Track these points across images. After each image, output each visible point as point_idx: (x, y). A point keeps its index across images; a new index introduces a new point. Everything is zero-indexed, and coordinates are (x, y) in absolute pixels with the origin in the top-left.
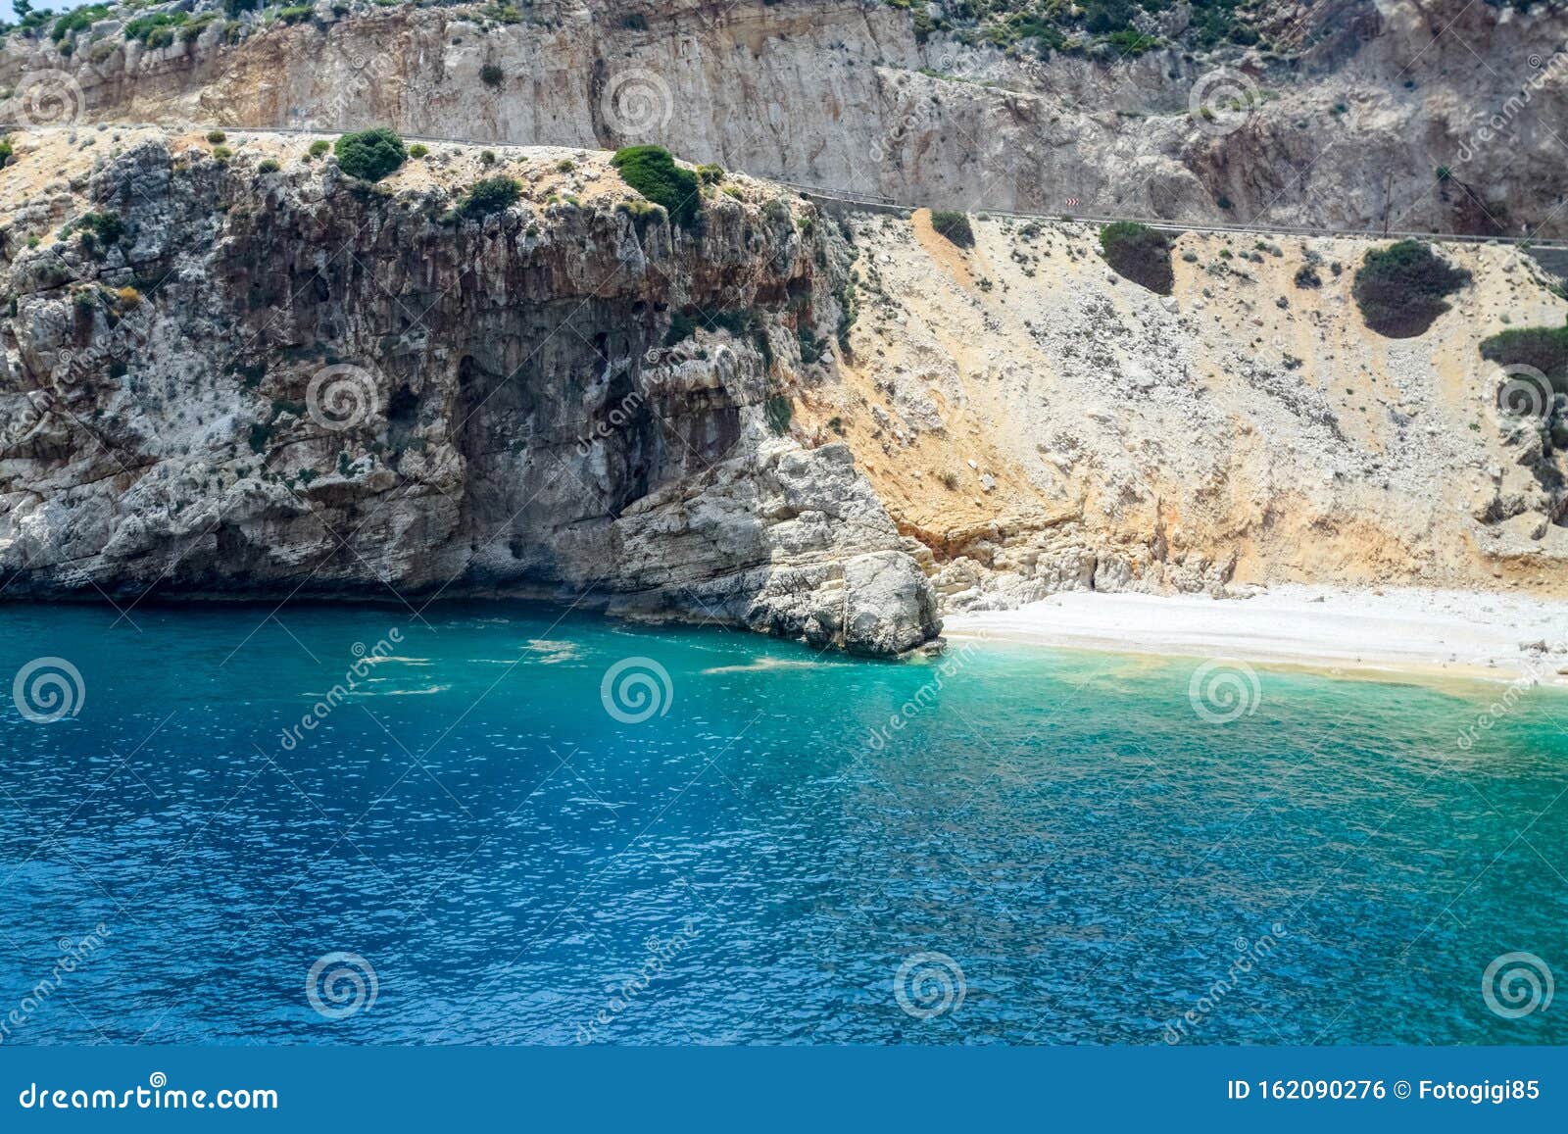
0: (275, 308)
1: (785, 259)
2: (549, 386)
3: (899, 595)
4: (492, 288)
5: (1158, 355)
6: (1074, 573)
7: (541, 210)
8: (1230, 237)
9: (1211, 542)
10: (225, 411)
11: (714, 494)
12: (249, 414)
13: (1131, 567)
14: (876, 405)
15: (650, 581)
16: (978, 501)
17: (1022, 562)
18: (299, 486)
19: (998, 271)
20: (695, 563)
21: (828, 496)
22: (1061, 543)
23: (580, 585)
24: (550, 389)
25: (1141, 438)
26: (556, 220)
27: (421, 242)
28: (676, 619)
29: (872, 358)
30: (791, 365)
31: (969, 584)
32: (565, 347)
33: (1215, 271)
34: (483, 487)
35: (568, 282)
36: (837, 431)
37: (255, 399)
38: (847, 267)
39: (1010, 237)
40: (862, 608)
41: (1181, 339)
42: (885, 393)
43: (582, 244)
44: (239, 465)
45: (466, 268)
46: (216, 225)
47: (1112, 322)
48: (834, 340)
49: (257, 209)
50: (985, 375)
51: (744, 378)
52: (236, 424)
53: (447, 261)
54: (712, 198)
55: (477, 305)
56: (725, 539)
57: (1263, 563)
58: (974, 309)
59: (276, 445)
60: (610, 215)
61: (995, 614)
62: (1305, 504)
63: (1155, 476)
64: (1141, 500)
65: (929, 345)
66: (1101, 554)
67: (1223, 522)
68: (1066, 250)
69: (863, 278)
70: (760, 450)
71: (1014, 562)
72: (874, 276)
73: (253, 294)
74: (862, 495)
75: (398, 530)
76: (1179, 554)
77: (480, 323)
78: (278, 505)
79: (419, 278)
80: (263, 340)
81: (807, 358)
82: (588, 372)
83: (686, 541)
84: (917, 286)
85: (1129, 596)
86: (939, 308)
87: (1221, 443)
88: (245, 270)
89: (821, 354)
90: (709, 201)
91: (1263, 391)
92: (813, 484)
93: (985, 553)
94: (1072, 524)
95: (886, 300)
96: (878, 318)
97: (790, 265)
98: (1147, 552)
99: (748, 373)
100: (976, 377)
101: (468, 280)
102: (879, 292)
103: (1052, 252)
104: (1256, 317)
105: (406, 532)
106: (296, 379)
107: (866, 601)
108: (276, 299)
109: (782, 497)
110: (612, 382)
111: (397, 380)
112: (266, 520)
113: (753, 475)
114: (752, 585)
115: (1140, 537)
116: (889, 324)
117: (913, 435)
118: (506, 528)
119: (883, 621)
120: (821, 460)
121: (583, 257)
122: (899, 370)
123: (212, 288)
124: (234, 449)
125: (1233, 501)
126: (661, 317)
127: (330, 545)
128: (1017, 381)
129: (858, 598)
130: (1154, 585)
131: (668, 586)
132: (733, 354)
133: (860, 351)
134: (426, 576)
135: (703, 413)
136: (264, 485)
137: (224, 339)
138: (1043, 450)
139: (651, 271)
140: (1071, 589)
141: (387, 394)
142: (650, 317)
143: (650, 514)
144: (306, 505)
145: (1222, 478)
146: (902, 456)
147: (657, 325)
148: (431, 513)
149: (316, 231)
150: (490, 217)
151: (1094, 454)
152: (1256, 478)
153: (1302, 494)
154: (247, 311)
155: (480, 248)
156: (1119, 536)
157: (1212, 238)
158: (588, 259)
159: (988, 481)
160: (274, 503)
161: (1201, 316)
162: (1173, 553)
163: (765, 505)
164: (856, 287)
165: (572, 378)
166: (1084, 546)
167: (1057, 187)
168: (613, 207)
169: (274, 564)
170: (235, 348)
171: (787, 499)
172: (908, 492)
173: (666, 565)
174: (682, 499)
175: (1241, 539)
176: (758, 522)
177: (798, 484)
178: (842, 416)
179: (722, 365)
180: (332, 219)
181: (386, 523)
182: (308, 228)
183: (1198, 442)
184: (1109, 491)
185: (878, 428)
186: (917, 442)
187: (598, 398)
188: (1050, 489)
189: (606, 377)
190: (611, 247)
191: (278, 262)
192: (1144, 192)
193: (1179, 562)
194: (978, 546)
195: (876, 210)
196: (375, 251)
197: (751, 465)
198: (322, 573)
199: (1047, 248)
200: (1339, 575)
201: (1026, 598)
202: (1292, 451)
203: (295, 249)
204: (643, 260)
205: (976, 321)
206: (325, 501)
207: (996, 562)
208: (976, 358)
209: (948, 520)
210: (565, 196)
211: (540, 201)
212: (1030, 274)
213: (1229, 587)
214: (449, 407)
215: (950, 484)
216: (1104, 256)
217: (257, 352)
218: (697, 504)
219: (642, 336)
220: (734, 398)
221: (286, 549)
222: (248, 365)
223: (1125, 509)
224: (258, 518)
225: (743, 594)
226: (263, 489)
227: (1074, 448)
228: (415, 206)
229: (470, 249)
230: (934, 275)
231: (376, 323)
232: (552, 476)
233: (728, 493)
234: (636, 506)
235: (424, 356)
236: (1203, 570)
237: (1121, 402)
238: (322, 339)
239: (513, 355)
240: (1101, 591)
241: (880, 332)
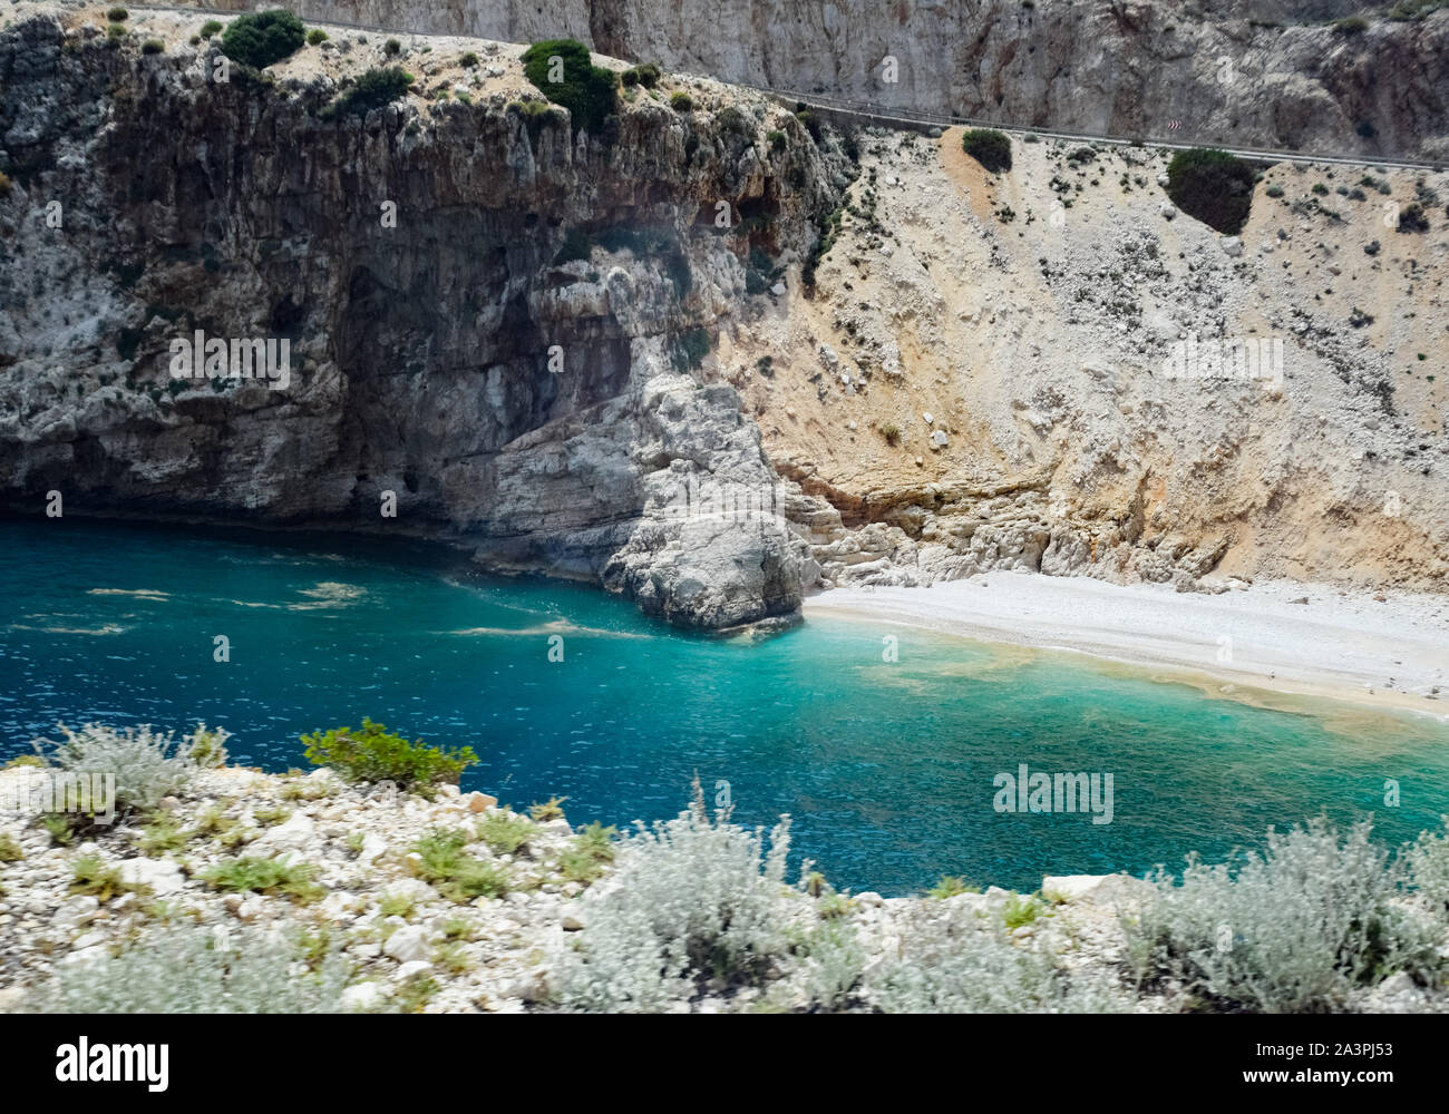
0: (157, 203)
1: (737, 176)
2: (443, 305)
3: (738, 562)
4: (375, 192)
5: (1195, 303)
6: (1015, 550)
7: (429, 107)
8: (1333, 170)
9: (1199, 524)
10: (95, 312)
11: (594, 434)
12: (118, 316)
13: (1089, 546)
14: (824, 345)
15: (520, 527)
16: (920, 460)
17: (954, 534)
18: (166, 398)
19: (1028, 200)
20: (573, 510)
21: (699, 443)
22: (1008, 515)
23: (464, 526)
24: (444, 308)
25: (1142, 399)
26: (441, 119)
27: (299, 136)
28: (537, 572)
29: (837, 292)
30: (727, 296)
31: (879, 553)
32: (462, 262)
33: (1301, 209)
34: (374, 411)
35: (452, 188)
36: (764, 372)
37: (129, 299)
38: (842, 189)
39: (1056, 161)
40: (688, 573)
41: (1233, 288)
42: (843, 333)
43: (471, 147)
44: (103, 370)
45: (348, 167)
46: (102, 109)
47: (1150, 264)
48: (794, 271)
49: (138, 94)
50: (975, 318)
51: (641, 306)
52: (102, 327)
53: (326, 160)
54: (631, 101)
55: (362, 210)
56: (601, 485)
57: (1258, 553)
58: (985, 242)
59: (147, 351)
60: (502, 115)
61: (899, 591)
62: (1325, 487)
63: (1149, 443)
64: (1123, 471)
65: (911, 281)
66: (1055, 531)
67: (1219, 502)
68: (1121, 178)
69: (856, 202)
70: (647, 388)
71: (944, 533)
72: (870, 201)
73: (135, 186)
74: (738, 445)
75: (268, 451)
76: (1155, 536)
77: (369, 231)
78: (140, 417)
79: (296, 176)
80: (142, 235)
81: (754, 287)
82: (485, 291)
83: (565, 485)
84: (923, 213)
85: (1080, 582)
86: (942, 239)
87: (1240, 409)
88: (127, 160)
89: (773, 284)
90: (627, 104)
91: (1313, 352)
92: (686, 430)
93: (913, 520)
94: (1030, 493)
95: (875, 228)
96: (859, 247)
97: (743, 183)
98: (1115, 531)
99: (647, 300)
100: (965, 319)
101: (349, 180)
102: (869, 218)
103: (1102, 180)
104: (1333, 265)
105: (276, 455)
106: (170, 281)
107: (696, 566)
108: (158, 193)
109: (660, 442)
110: (509, 303)
111: (280, 289)
112: (129, 432)
113: (636, 416)
114: (620, 539)
115: (1111, 513)
116: (869, 255)
117: (863, 381)
118: (399, 458)
119: (710, 590)
120: (701, 402)
121: (470, 161)
122: (865, 307)
123: (92, 178)
124: (99, 354)
125: (1239, 478)
126: (556, 233)
127: (196, 464)
128: (1010, 325)
129: (686, 561)
130: (1111, 571)
131: (538, 534)
132: (631, 278)
133: (824, 283)
134: (301, 503)
135: (597, 342)
136: (127, 395)
137: (101, 234)
138: (1020, 406)
139: (542, 181)
140: (1008, 568)
141: (267, 304)
142: (543, 232)
143: (529, 453)
144: (172, 420)
145: (1232, 449)
146: (838, 406)
147: (551, 242)
148: (304, 437)
149: (197, 120)
150: (372, 112)
151: (1079, 414)
152: (1272, 453)
153: (1324, 476)
154: (127, 205)
155: (361, 146)
156: (1084, 511)
157: (1311, 170)
158: (476, 164)
159: (940, 437)
160: (136, 414)
161: (1268, 260)
162: (1149, 534)
163: (646, 450)
164: (844, 212)
165: (468, 296)
166: (1037, 519)
167: (1162, 108)
168: (505, 107)
169: (135, 481)
170: (112, 245)
171: (665, 444)
172: (836, 445)
173: (540, 510)
174: (562, 436)
175: (1238, 523)
176: (633, 468)
177: (674, 428)
178: (775, 356)
179: (613, 289)
180: (210, 107)
181: (259, 443)
182: (189, 117)
183: (1210, 406)
184: (1084, 458)
185: (819, 370)
186: (868, 389)
187: (493, 320)
188: (1013, 452)
189: (504, 297)
190: (501, 152)
191: (161, 154)
192: (1265, 115)
193: (1152, 546)
194: (905, 512)
195: (898, 127)
196: (254, 145)
197: (637, 403)
198: (187, 495)
199: (1097, 175)
200: (1345, 574)
201: (948, 576)
202: (1324, 423)
203: (177, 139)
204: (533, 167)
205: (982, 253)
206: (193, 416)
207: (925, 531)
208: (969, 299)
209: (873, 479)
210: (457, 92)
211: (429, 97)
212: (1067, 205)
213: (1206, 580)
214: (331, 322)
215: (891, 438)
216: (1166, 188)
217: (135, 250)
218: (576, 444)
219: (536, 253)
220: (625, 327)
221: (148, 465)
222: (125, 264)
223: (1101, 480)
224: (115, 430)
225: (609, 547)
226: (125, 398)
227: (1058, 406)
228: (295, 97)
229: (351, 147)
230: (948, 202)
231: (256, 223)
232: (443, 403)
233: (610, 434)
234: (516, 443)
235: (303, 265)
236: (1177, 557)
237: (1129, 357)
238: (211, 240)
239: (407, 268)
240: (1047, 573)
241: (856, 263)
